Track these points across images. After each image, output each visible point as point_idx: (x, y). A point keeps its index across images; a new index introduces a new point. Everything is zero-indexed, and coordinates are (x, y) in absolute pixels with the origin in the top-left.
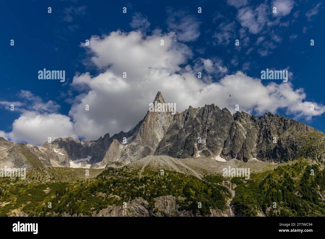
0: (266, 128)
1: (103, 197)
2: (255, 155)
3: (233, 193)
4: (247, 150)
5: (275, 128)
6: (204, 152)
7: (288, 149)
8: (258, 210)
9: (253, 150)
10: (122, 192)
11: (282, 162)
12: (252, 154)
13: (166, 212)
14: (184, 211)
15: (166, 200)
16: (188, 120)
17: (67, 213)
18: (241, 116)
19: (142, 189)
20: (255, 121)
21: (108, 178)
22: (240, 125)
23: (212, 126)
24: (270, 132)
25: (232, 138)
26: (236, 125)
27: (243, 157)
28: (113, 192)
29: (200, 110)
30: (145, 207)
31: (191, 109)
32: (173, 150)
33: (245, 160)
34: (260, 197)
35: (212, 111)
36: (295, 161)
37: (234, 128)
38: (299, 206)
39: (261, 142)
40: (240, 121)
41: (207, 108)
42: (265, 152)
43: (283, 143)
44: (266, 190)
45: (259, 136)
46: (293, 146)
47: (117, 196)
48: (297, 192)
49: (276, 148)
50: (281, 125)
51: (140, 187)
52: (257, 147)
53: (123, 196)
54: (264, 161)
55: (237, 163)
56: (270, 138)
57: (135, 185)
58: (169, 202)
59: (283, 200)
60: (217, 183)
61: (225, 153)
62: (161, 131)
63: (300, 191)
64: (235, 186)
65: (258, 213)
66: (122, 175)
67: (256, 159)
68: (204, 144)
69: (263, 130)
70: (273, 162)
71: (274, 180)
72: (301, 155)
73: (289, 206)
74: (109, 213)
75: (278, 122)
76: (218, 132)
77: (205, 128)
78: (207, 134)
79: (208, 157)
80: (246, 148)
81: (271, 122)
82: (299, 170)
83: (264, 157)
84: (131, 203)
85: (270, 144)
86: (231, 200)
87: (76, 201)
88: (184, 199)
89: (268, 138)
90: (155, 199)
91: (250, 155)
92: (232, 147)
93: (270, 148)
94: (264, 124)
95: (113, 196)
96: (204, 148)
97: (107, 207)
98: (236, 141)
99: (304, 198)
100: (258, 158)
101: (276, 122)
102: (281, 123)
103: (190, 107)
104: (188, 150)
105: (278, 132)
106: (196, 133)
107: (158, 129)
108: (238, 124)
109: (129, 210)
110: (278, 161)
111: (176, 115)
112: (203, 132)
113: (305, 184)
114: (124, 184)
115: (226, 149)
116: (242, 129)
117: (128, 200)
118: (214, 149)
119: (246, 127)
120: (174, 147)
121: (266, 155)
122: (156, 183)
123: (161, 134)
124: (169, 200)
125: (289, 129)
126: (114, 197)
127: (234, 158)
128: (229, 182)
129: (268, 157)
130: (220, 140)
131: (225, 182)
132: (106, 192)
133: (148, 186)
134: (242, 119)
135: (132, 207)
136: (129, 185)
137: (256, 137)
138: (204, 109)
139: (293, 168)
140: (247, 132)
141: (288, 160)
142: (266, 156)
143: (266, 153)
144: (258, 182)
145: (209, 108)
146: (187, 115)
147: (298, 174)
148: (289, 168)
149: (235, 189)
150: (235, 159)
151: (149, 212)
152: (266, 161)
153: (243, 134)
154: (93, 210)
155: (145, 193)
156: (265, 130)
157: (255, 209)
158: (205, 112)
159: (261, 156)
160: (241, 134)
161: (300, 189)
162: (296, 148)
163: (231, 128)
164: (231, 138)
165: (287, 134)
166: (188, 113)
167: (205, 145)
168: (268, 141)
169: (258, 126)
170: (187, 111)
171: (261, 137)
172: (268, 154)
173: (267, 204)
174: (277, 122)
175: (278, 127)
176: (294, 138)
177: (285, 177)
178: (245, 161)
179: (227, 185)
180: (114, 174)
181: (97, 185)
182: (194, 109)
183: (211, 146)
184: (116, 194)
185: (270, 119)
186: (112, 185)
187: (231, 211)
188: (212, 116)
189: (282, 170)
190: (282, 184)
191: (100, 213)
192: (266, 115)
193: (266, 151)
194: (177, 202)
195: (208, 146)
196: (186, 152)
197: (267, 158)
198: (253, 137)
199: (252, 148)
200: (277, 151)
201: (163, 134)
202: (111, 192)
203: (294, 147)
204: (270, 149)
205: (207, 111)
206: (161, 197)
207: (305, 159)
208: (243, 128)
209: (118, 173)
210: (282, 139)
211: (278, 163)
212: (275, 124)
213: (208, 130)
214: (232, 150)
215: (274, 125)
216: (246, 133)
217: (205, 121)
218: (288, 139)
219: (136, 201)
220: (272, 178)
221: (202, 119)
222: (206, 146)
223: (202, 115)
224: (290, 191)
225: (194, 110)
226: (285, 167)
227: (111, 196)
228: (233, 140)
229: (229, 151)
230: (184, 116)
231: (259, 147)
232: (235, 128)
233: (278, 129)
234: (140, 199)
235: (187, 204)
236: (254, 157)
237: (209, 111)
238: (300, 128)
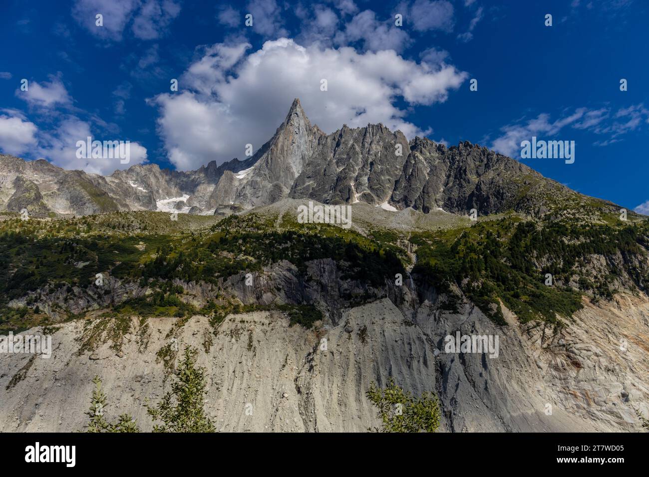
0: (459, 164)
1: (230, 259)
2: (441, 203)
3: (413, 257)
4: (429, 196)
5: (472, 165)
6: (366, 197)
7: (490, 196)
8: (450, 282)
9: (438, 196)
10: (257, 253)
12: (437, 202)
13: (323, 281)
14: (349, 280)
15: (322, 266)
16: (341, 146)
17: (180, 279)
18: (422, 145)
19: (286, 249)
20: (443, 153)
21: (233, 230)
22: (421, 158)
23: (378, 158)
24: (465, 171)
25: (408, 177)
26: (415, 157)
27: (424, 206)
28: (244, 251)
29: (360, 131)
30: (293, 274)
31: (346, 130)
32: (317, 191)
33: (426, 210)
34: (453, 264)
35: (378, 134)
36: (500, 216)
37: (411, 163)
38: (507, 277)
39: (451, 184)
40: (421, 152)
41: (370, 129)
42: (456, 200)
43: (484, 187)
44: (461, 255)
45: (448, 177)
46: (498, 192)
47: (250, 258)
48: (505, 259)
49: (472, 194)
50: (482, 161)
51: (284, 246)
52: (444, 192)
53: (259, 258)
54: (453, 213)
55: (414, 215)
56: (464, 180)
57: (276, 242)
58: (327, 267)
59: (486, 270)
60: (389, 242)
61: (396, 199)
63: (508, 258)
64: (415, 248)
65: (451, 286)
66: (252, 226)
67: (441, 209)
68: (365, 184)
69: (455, 168)
71: (471, 240)
72: (510, 207)
73: (493, 277)
74: (242, 280)
75: (478, 157)
76: (386, 167)
77: (367, 161)
78: (369, 169)
79: (370, 204)
80: (428, 193)
81: (468, 155)
82: (507, 229)
83: (453, 207)
84: (271, 268)
85: (464, 189)
86: (412, 267)
87: (191, 263)
88: (347, 264)
89: (462, 180)
90: (307, 263)
91: (433, 203)
92: (407, 190)
94: (458, 158)
95: (244, 258)
96: (365, 190)
97: (237, 273)
98: (413, 182)
99: (514, 267)
100: (445, 208)
101: (475, 157)
102: (482, 158)
103: (345, 126)
104: (341, 192)
105: (477, 171)
106: (353, 167)
108: (417, 157)
109: (270, 278)
111: (323, 137)
112: (364, 166)
113: (516, 249)
114: (258, 240)
115: (398, 193)
116: (423, 164)
117: (268, 263)
118: (379, 192)
119: (429, 161)
120: (319, 186)
121: (457, 203)
122: (306, 241)
124: (328, 265)
125: (494, 168)
126: (246, 259)
127: (409, 206)
128: (406, 242)
130: (389, 180)
131: (401, 242)
132: (233, 251)
133: (294, 244)
134: (423, 149)
135: (274, 274)
136: (267, 242)
137: (443, 177)
138: (366, 130)
139: (498, 224)
141: (489, 212)
142: (457, 206)
143: (457, 202)
144: (449, 244)
145: (374, 129)
146: (340, 139)
147: (506, 234)
148: (493, 225)
149: (416, 252)
150: (411, 208)
151: (299, 280)
152: (456, 213)
153: (425, 172)
154: (218, 277)
155: (292, 255)
156: (459, 167)
157: (447, 280)
158: (368, 135)
159: (449, 205)
160: (422, 172)
161: (509, 255)
162: (502, 197)
163: (406, 162)
164: (406, 177)
165: (491, 174)
166: (341, 135)
167: (367, 185)
168: (462, 184)
169: (447, 160)
170: (339, 133)
171: (451, 178)
172: (460, 203)
173: (464, 274)
174: (477, 156)
175: (477, 163)
176: (501, 182)
177: (488, 238)
178: (426, 212)
179: (404, 245)
180: (241, 225)
181: (218, 241)
182: (351, 129)
183: (376, 187)
184: (249, 254)
185: (467, 151)
186: (241, 241)
187: (412, 282)
188: (378, 142)
189: (483, 227)
190: (482, 246)
191: (228, 280)
192: (461, 145)
193: (457, 198)
194: (339, 268)
195: (371, 188)
196: (338, 195)
197: (458, 208)
198: (439, 177)
199: (437, 193)
200: (474, 199)
202: (240, 251)
203: (499, 195)
204: (463, 195)
205: (371, 133)
206: (315, 261)
207: (515, 213)
208: (425, 163)
209: (246, 223)
210: (483, 182)
212: (474, 159)
213: (372, 164)
214: (407, 195)
215: (472, 160)
216: (429, 170)
217: (368, 150)
218: (492, 182)
219: (279, 265)
220: (469, 238)
221: (363, 145)
222: (368, 187)
223: (363, 139)
224: (496, 257)
225: (350, 131)
226: (487, 223)
227: (241, 257)
228: (409, 180)
229: (402, 196)
230: (334, 139)
231: (447, 192)
232: (413, 162)
233: (477, 168)
234: (285, 263)
235: (353, 271)
236: (439, 206)
237: (374, 134)
238: (511, 166)
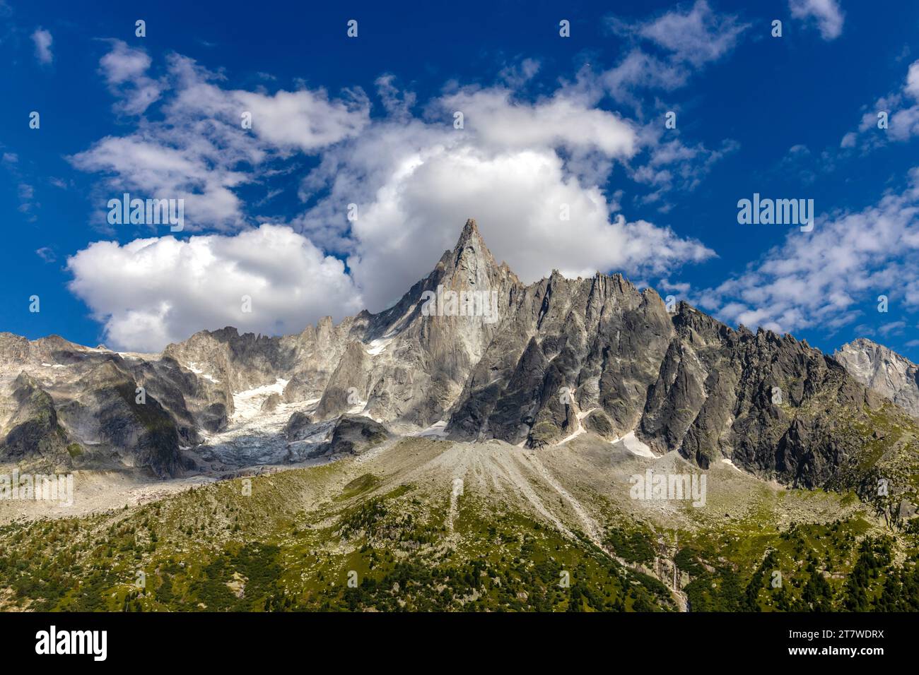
0: (759, 375)
2: (729, 449)
3: (683, 603)
4: (707, 435)
5: (782, 381)
6: (595, 421)
7: (815, 453)
9: (723, 433)
11: (797, 487)
12: (721, 446)
16: (550, 313)
18: (693, 325)
20: (730, 344)
22: (691, 351)
23: (616, 344)
24: (769, 392)
25: (669, 387)
26: (681, 351)
27: (698, 452)
29: (583, 285)
31: (557, 281)
32: (510, 399)
33: (703, 461)
35: (614, 295)
37: (675, 362)
39: (745, 414)
40: (691, 339)
41: (600, 284)
42: (754, 448)
43: (804, 434)
45: (741, 397)
46: (829, 448)
49: (783, 443)
50: (799, 375)
52: (733, 426)
54: (752, 472)
55: (682, 467)
56: (768, 410)
60: (641, 561)
61: (649, 430)
62: (475, 332)
64: (686, 579)
67: (729, 462)
68: (593, 394)
69: (751, 382)
70: (775, 481)
72: (849, 485)
75: (791, 365)
76: (630, 360)
77: (596, 345)
78: (601, 363)
79: (603, 435)
80: (705, 429)
81: (773, 361)
82: (843, 549)
83: (751, 461)
85: (769, 429)
89: (764, 410)
91: (715, 449)
92: (669, 415)
93: (769, 439)
94: (756, 362)
96: (594, 406)
98: (678, 401)
100: (736, 460)
101: (787, 366)
102: (799, 368)
103: (555, 273)
104: (551, 409)
105: (790, 393)
106: (572, 356)
107: (468, 329)
108: (684, 349)
110: (787, 480)
111: (517, 288)
112: (591, 355)
115: (652, 417)
116: (696, 365)
118: (619, 413)
119: (706, 359)
120: (514, 390)
121: (757, 456)
123: (475, 341)
125: (820, 394)
127: (673, 448)
128: (670, 563)
129: (762, 464)
130: (636, 388)
131: (660, 562)
134: (695, 334)
137: (732, 398)
138: (593, 284)
139: (827, 534)
140: (707, 375)
141: (814, 484)
142: (757, 460)
143: (757, 452)
144: (743, 577)
145: (607, 284)
146: (548, 296)
148: (818, 537)
149: (686, 590)
150: (675, 453)
152: (757, 472)
153: (698, 380)
156: (758, 381)
158: (596, 294)
159: (743, 456)
160: (694, 382)
162: (835, 457)
163: (666, 357)
164: (666, 389)
165: (814, 408)
166: (549, 290)
167: (597, 396)
168: (764, 420)
169: (738, 361)
170: (545, 284)
171: (745, 402)
172: (763, 455)
174: (789, 364)
175: (790, 378)
176: (832, 428)
177: (810, 569)
178: (703, 466)
179: (666, 572)
182: (567, 280)
183: (614, 402)
185: (773, 351)
188: (615, 310)
189: (802, 540)
192: (761, 335)
193: (756, 445)
195: (604, 402)
196: (547, 414)
197: (759, 463)
198: (724, 398)
199: (722, 430)
200: (787, 452)
201: (481, 343)
203: (830, 453)
204: (768, 441)
205: (602, 292)
207: (857, 502)
208: (698, 362)
210: (802, 421)
211: (786, 487)
212: (784, 370)
213: (605, 353)
214: (669, 426)
215: (782, 372)
217: (597, 322)
218: (817, 426)
221: (589, 315)
222: (599, 402)
223: (589, 301)
225: (565, 284)
228: (671, 396)
229: (660, 426)
230: (537, 295)
231: (738, 428)
232: (678, 360)
233: (791, 387)
236: (725, 455)
237: (608, 294)
238: (849, 395)
